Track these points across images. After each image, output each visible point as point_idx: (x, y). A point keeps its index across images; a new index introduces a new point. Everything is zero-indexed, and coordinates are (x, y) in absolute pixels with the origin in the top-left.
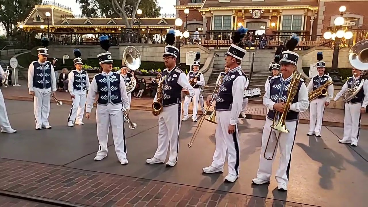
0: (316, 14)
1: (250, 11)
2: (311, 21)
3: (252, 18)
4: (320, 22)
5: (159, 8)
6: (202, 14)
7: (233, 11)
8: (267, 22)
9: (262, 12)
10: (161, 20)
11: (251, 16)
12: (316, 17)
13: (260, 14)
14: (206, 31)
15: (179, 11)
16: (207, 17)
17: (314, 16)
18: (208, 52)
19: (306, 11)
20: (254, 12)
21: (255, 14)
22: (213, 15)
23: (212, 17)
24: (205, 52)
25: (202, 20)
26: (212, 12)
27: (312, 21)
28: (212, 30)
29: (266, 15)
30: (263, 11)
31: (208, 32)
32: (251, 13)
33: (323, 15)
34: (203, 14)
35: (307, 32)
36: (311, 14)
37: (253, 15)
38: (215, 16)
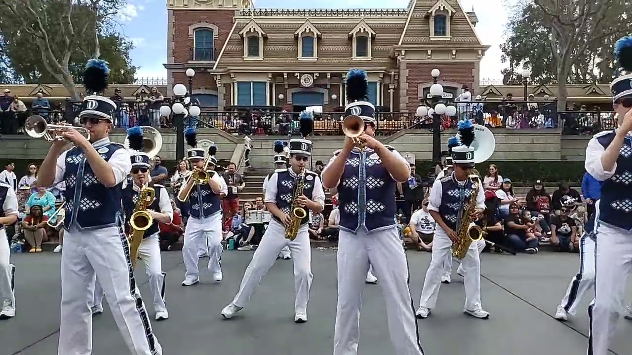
0: (397, 81)
1: (296, 75)
2: (389, 91)
3: (301, 86)
4: (403, 92)
5: (134, 68)
6: (215, 79)
7: (268, 76)
8: (323, 94)
9: (315, 78)
10: (139, 88)
11: (298, 83)
12: (396, 85)
13: (312, 80)
14: (224, 108)
15: (173, 72)
16: (224, 84)
17: (393, 84)
18: (234, 140)
19: (382, 76)
20: (303, 77)
21: (305, 80)
22: (234, 80)
23: (233, 83)
24: (230, 140)
25: (216, 89)
26: (233, 76)
27: (391, 91)
28: (234, 106)
29: (322, 82)
30: (316, 76)
31: (228, 108)
32: (298, 78)
33: (407, 82)
34: (217, 79)
35: (385, 109)
36: (389, 81)
37: (301, 82)
38: (238, 83)
